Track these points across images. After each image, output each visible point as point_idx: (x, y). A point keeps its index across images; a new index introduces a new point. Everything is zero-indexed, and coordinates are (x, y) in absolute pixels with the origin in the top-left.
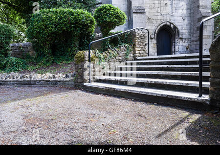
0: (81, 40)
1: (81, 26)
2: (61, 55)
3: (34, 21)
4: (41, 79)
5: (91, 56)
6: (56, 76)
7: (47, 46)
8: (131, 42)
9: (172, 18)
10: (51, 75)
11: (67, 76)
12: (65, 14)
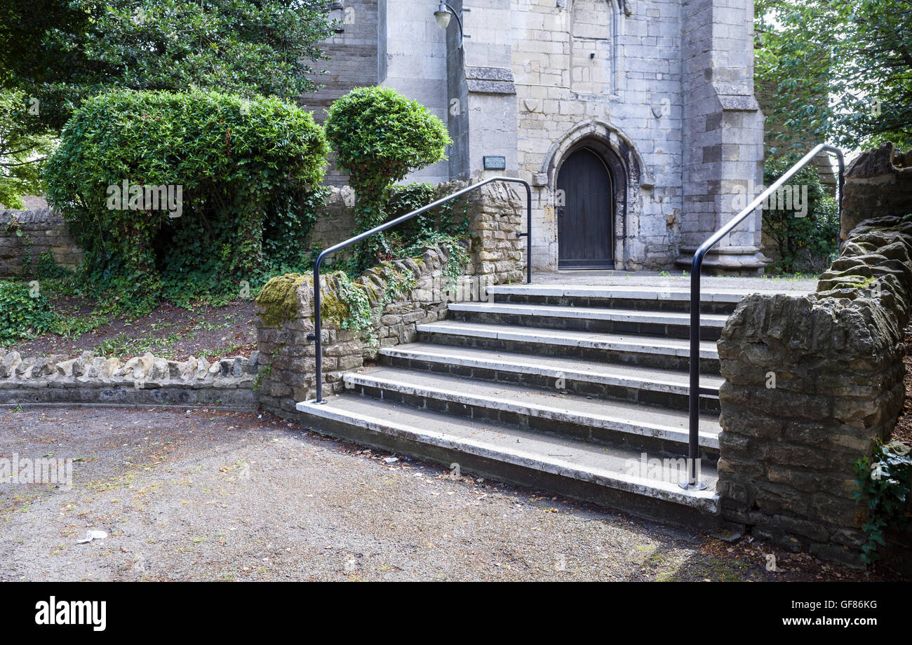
0: (271, 213)
1: (275, 166)
2: (193, 268)
3: (84, 138)
4: (119, 380)
5: (322, 301)
6: (181, 365)
7: (137, 238)
8: (466, 230)
9: (615, 111)
10: (162, 364)
11: (226, 369)
12: (212, 118)
